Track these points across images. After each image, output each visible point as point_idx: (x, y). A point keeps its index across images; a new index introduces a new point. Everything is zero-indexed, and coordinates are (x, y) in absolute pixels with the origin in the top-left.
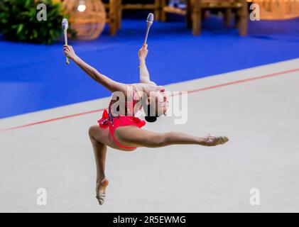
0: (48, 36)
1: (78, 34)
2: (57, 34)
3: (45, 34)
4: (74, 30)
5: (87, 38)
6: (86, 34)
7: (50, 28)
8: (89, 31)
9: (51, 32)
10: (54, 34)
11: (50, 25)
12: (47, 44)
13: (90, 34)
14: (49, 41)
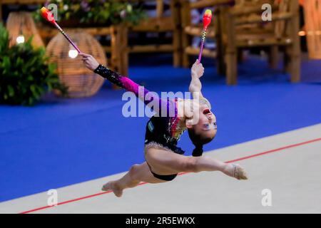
0: (30, 94)
1: (70, 89)
2: (40, 90)
3: (25, 91)
4: (64, 84)
5: (82, 95)
6: (80, 90)
7: (31, 83)
8: (85, 84)
9: (33, 88)
10: (37, 90)
11: (31, 78)
12: (27, 104)
13: (86, 89)
14: (31, 100)
